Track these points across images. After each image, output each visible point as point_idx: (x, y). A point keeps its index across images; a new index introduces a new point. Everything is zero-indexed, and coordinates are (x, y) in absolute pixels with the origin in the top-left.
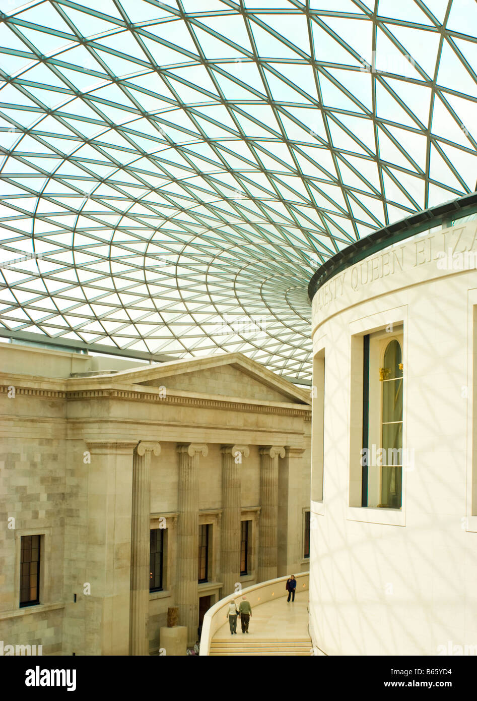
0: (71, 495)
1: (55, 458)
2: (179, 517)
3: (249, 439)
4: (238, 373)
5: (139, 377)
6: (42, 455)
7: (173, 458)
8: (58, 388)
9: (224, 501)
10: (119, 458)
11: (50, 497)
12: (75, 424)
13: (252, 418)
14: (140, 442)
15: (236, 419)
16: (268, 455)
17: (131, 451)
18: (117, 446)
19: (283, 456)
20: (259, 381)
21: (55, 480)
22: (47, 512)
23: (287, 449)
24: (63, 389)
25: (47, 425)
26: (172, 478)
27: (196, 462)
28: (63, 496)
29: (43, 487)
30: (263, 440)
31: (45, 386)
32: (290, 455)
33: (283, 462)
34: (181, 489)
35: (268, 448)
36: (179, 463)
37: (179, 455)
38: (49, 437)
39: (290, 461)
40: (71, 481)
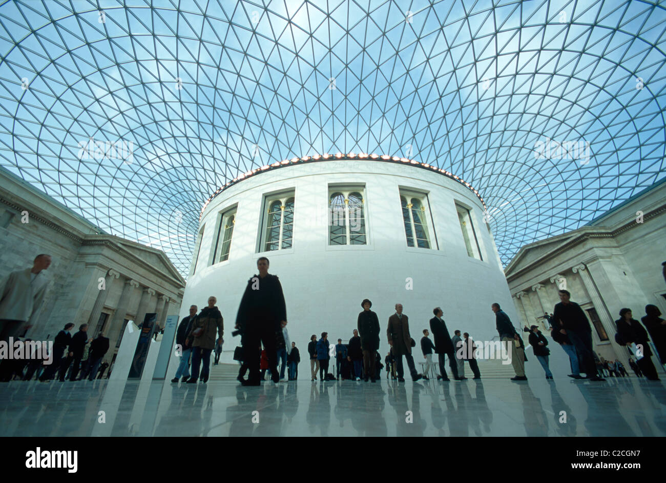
0: (67, 286)
1: (66, 267)
2: (117, 310)
3: (156, 288)
4: (159, 260)
5: (121, 240)
6: (60, 264)
7: (122, 284)
8: (81, 236)
9: (138, 312)
10: (100, 271)
11: (55, 284)
12: (82, 255)
13: (160, 280)
14: (111, 269)
15: (153, 277)
16: (162, 298)
17: (107, 271)
18: (101, 266)
19: (168, 301)
20: (166, 267)
21: (61, 277)
22: (51, 291)
23: (170, 298)
24: (83, 238)
25: (68, 251)
26: (119, 293)
27: (132, 288)
28: (62, 286)
29: (54, 279)
30: (161, 291)
31: (75, 233)
32: (170, 301)
33: (167, 303)
34: (122, 299)
35: (163, 295)
36: (124, 288)
37: (126, 284)
38: (67, 257)
39: (170, 304)
40: (69, 280)
